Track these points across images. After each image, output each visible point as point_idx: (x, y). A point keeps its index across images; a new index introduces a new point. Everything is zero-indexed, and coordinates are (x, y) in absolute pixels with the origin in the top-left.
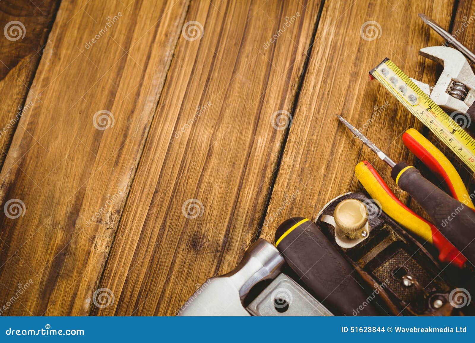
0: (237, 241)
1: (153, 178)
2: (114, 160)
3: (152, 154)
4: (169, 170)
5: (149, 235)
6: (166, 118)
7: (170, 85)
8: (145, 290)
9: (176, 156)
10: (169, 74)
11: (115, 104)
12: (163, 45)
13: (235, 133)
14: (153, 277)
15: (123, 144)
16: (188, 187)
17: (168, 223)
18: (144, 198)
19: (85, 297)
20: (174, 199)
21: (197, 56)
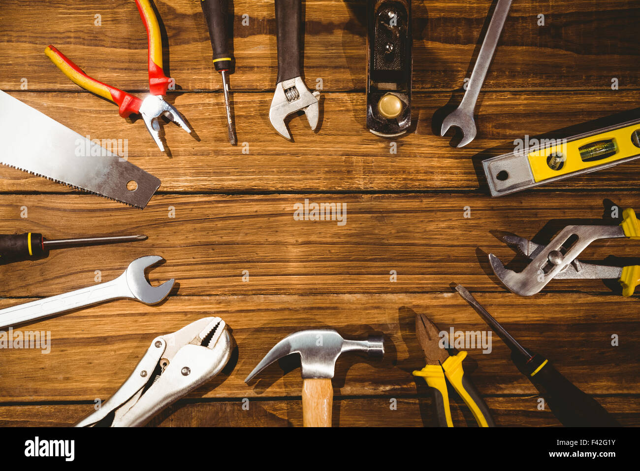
0: (371, 204)
1: (338, 280)
2: (333, 311)
3: (321, 286)
4: (328, 269)
5: (383, 269)
6: (288, 284)
7: (259, 290)
8: (425, 258)
9: (317, 267)
10: (250, 292)
11: (287, 325)
12: (228, 303)
13: (287, 229)
14: (413, 256)
15: (319, 308)
16: (338, 251)
17: (370, 257)
18: (356, 282)
19: (443, 298)
20: (351, 259)
21: (230, 276)
